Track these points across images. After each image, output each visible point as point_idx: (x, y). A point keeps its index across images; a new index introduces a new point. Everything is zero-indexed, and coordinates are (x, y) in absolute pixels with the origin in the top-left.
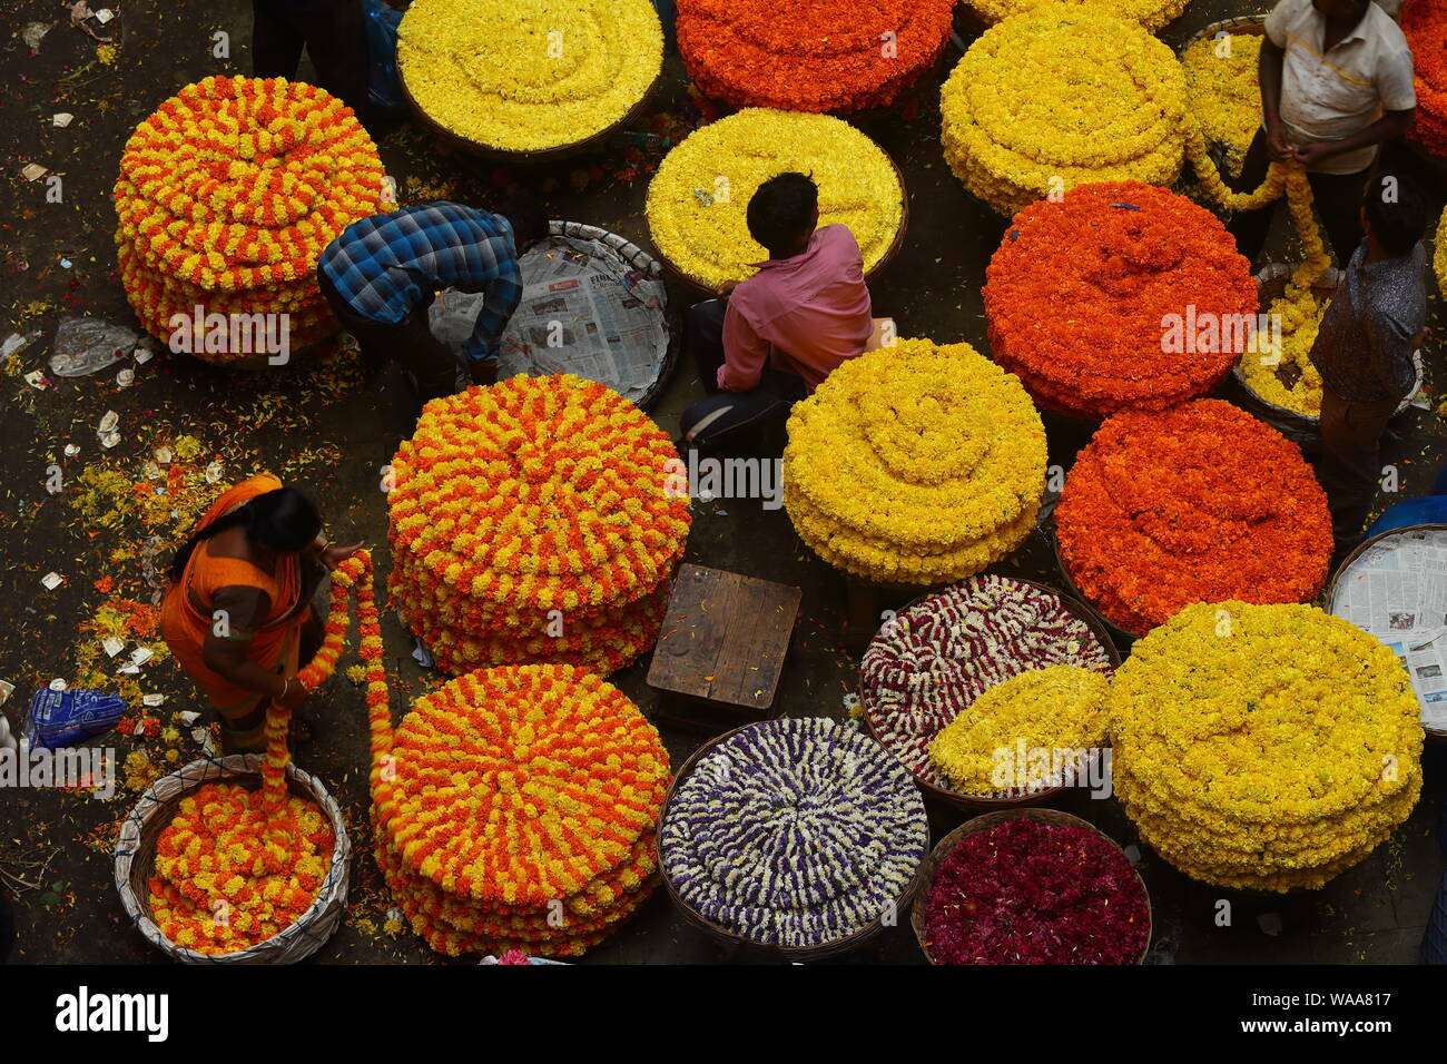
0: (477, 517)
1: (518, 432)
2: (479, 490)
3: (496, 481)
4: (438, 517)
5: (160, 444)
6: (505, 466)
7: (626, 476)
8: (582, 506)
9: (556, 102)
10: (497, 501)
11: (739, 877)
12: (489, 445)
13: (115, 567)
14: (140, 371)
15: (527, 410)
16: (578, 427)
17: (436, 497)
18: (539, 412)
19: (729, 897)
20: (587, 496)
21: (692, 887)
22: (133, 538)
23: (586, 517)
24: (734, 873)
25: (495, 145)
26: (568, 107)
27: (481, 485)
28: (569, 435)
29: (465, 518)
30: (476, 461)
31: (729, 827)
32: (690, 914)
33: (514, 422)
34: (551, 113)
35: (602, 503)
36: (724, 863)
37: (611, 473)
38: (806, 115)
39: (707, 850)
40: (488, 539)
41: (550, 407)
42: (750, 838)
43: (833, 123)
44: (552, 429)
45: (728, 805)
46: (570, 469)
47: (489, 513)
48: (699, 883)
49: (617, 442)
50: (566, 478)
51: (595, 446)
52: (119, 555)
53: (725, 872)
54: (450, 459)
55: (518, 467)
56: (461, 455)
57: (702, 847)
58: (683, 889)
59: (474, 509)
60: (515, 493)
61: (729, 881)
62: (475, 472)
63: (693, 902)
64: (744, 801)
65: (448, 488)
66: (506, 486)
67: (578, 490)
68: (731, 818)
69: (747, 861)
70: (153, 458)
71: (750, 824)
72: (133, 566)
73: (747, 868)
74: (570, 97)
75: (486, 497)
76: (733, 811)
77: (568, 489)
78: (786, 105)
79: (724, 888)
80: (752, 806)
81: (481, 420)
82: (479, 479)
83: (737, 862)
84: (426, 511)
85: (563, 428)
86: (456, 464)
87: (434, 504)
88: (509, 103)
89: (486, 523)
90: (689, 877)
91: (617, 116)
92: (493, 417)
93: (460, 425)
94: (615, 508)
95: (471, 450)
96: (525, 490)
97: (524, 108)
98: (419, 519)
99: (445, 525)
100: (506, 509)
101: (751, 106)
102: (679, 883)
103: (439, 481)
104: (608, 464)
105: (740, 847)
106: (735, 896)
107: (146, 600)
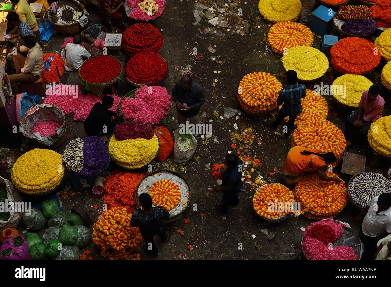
0: (312, 143)
1: (316, 128)
2: (311, 138)
3: (314, 137)
4: (305, 142)
5: (245, 129)
6: (316, 134)
7: (336, 136)
8: (330, 141)
9: (312, 72)
10: (315, 140)
11: (363, 198)
12: (312, 130)
13: (240, 150)
14: (240, 116)
15: (317, 124)
16: (326, 128)
17: (304, 139)
18: (319, 125)
19: (361, 201)
20: (330, 139)
21: (354, 198)
22: (243, 145)
23: (331, 143)
24: (362, 197)
25: (302, 79)
26: (314, 73)
27: (311, 137)
28: (325, 129)
29: (310, 143)
30: (310, 133)
31: (362, 189)
32: (353, 203)
33: (315, 127)
34: (311, 74)
35: (333, 141)
36: (361, 195)
37: (333, 135)
38: (357, 75)
39: (358, 192)
40: (314, 146)
41: (321, 124)
42: (366, 191)
43: (362, 77)
44: (322, 128)
45: (362, 185)
46: (327, 135)
47: (313, 142)
48: (355, 197)
49: (334, 130)
50: (326, 136)
51: (330, 131)
52: (241, 148)
53: (361, 196)
54: (306, 132)
55: (318, 134)
56: (307, 132)
57: (357, 191)
58: (353, 198)
59: (311, 141)
60: (318, 139)
61: (361, 198)
62: (310, 135)
63: (354, 200)
64: (365, 185)
65: (305, 138)
66: (316, 137)
67: (328, 138)
68: (362, 187)
69: (365, 195)
70: (244, 132)
71: (366, 189)
72: (243, 150)
73: (365, 196)
74: (314, 71)
75: (313, 139)
76: (362, 186)
77: (327, 138)
78: (354, 73)
79: (360, 199)
80: (366, 186)
81: (309, 126)
82: (311, 136)
83: (363, 195)
84: (302, 142)
85: (324, 127)
86: (307, 133)
87: (303, 140)
88: (303, 72)
89: (313, 144)
90: (354, 196)
91: (322, 75)
92: (311, 126)
93: (306, 127)
94: (335, 142)
95: (309, 131)
96: (319, 138)
97: (306, 73)
98: (301, 143)
99: (306, 144)
100: (316, 141)
101: (347, 73)
102: (352, 197)
103: (304, 136)
104: (333, 134)
105: (364, 193)
106: (362, 201)
107: (247, 156)
